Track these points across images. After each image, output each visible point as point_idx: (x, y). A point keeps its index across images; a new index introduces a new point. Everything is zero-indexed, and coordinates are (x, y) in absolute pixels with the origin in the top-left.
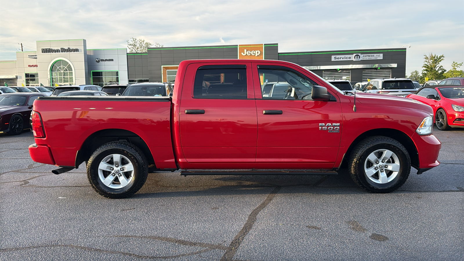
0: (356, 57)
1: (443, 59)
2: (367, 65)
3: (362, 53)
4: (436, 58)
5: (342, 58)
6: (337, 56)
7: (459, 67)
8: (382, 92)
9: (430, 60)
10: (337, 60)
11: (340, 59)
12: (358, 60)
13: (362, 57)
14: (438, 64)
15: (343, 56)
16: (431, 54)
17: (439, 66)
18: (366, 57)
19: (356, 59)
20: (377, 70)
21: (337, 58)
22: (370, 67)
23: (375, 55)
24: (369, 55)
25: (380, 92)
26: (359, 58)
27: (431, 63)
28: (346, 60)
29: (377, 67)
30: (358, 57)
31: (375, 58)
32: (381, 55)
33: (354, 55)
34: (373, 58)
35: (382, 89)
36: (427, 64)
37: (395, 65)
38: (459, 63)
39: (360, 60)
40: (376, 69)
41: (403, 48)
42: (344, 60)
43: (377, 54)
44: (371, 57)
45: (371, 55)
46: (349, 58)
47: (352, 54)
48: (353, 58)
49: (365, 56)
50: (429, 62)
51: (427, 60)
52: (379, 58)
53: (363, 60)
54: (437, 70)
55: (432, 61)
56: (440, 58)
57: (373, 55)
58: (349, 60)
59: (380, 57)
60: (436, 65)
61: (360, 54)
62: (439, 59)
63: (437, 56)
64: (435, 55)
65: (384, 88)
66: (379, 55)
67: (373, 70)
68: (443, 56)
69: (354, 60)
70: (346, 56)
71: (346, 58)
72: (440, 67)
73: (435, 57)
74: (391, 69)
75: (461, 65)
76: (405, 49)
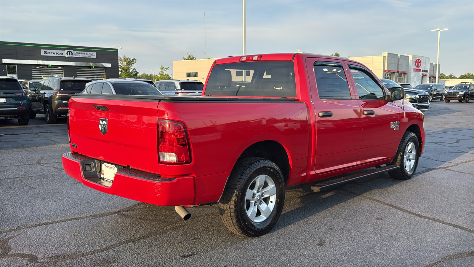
0: (68, 53)
1: (135, 62)
2: (82, 63)
3: (74, 50)
4: (129, 61)
5: (53, 53)
6: (48, 51)
7: (166, 71)
8: (181, 92)
9: (124, 62)
10: (47, 55)
11: (51, 54)
12: (71, 56)
13: (75, 54)
14: (132, 66)
15: (54, 51)
16: (124, 56)
17: (132, 68)
18: (80, 55)
19: (69, 55)
20: (91, 69)
21: (47, 53)
22: (85, 66)
23: (88, 53)
24: (82, 52)
25: (179, 92)
26: (72, 55)
27: (125, 64)
28: (57, 55)
29: (91, 66)
30: (71, 53)
31: (88, 56)
32: (95, 54)
33: (66, 51)
34: (86, 56)
35: (181, 90)
36: (121, 65)
37: (109, 65)
38: (166, 68)
39: (73, 57)
40: (90, 67)
41: (115, 48)
42: (55, 55)
43: (90, 53)
44: (84, 55)
45: (84, 52)
46: (61, 54)
47: (64, 50)
48: (65, 53)
49: (78, 53)
50: (123, 64)
51: (121, 62)
52: (92, 57)
53: (76, 57)
54: (131, 71)
55: (126, 62)
56: (133, 60)
57: (86, 52)
58: (60, 55)
59: (94, 55)
60: (130, 67)
61: (72, 51)
62: (132, 62)
63: (130, 59)
64: (128, 57)
65: (183, 89)
66: (92, 54)
67: (86, 68)
68: (135, 59)
69: (66, 56)
70: (58, 51)
71: (58, 53)
72: (133, 70)
73: (128, 59)
74: (105, 69)
75: (167, 69)
76: (117, 50)
